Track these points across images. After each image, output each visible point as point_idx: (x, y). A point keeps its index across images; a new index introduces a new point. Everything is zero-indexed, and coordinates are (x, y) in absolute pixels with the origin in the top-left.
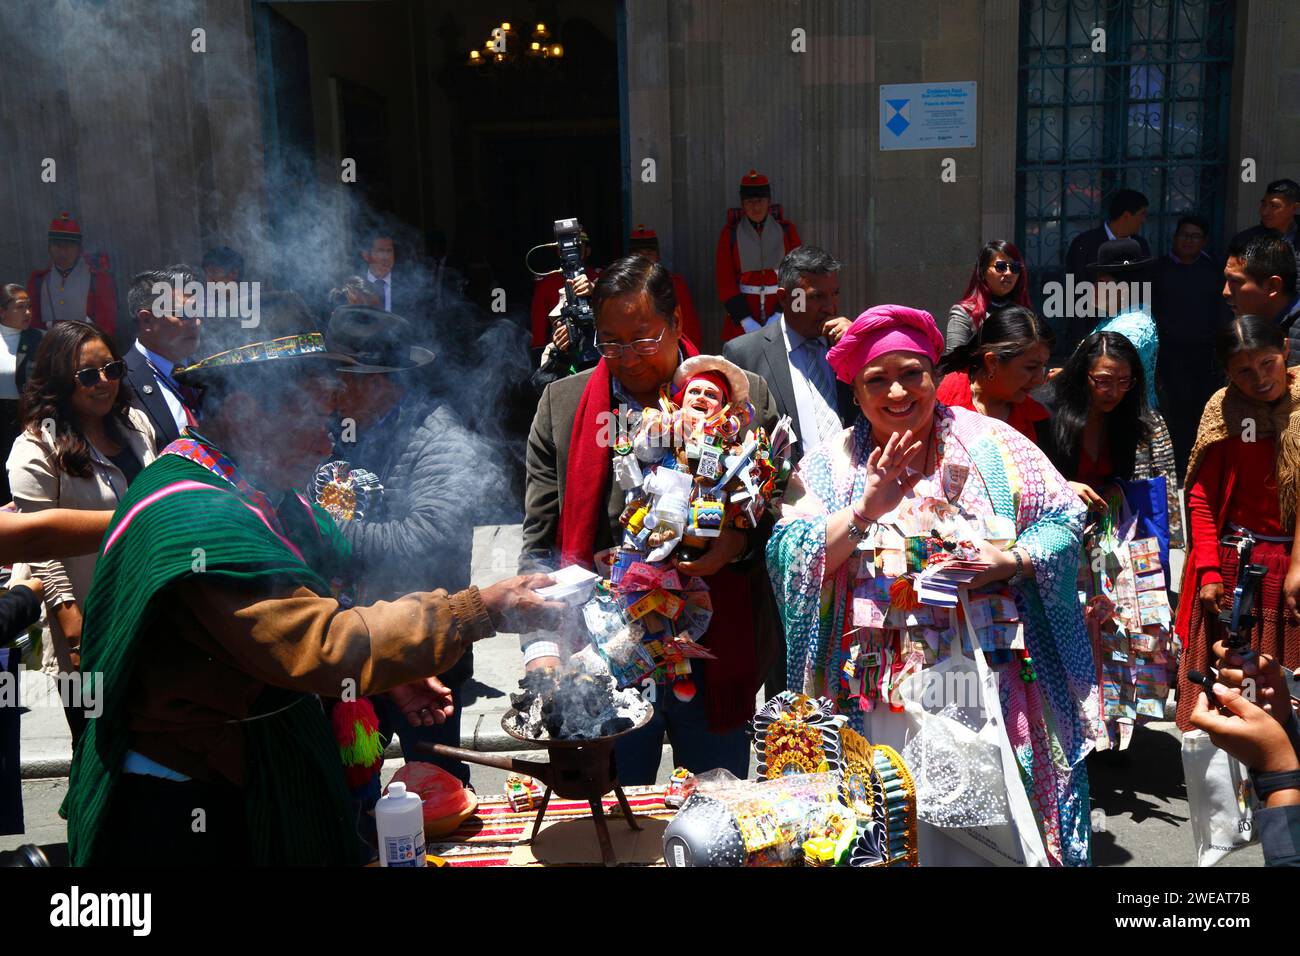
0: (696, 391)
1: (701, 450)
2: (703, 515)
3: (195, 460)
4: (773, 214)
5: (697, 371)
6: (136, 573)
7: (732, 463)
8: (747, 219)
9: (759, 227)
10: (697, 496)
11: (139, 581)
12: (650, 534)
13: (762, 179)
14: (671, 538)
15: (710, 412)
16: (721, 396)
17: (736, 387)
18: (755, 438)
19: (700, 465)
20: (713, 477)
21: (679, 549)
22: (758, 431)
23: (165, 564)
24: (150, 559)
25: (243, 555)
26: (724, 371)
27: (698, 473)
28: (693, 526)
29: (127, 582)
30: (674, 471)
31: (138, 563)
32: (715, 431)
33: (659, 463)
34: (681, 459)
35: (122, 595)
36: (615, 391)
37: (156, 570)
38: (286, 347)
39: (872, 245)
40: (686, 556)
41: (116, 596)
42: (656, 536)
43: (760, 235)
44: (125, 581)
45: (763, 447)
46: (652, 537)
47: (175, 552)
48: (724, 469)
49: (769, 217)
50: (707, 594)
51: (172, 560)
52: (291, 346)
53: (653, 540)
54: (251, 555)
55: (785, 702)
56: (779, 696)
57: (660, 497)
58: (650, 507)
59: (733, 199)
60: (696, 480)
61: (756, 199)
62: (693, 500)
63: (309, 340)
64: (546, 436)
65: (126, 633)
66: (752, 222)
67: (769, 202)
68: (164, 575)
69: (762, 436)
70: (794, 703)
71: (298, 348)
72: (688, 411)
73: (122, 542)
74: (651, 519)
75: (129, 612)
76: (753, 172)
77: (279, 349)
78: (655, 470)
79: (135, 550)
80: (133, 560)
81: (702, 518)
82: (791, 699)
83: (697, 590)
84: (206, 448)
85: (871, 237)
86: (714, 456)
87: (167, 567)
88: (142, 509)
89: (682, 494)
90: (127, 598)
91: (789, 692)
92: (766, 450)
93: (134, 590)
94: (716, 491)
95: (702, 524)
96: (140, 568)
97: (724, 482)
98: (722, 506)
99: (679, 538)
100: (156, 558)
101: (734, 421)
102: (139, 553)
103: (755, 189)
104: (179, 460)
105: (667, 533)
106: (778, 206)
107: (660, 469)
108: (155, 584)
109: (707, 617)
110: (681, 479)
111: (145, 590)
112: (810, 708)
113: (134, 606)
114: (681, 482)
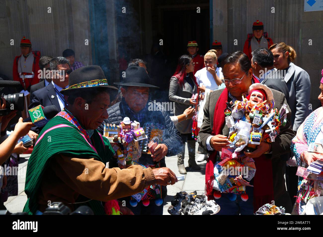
0: (254, 95)
1: (254, 115)
2: (254, 137)
3: (65, 118)
4: (264, 36)
5: (255, 89)
6: (44, 152)
7: (265, 120)
8: (254, 37)
9: (259, 40)
10: (253, 131)
11: (44, 155)
12: (236, 142)
13: (261, 23)
14: (243, 144)
15: (259, 103)
16: (263, 98)
17: (268, 95)
18: (274, 112)
19: (254, 120)
20: (258, 124)
21: (246, 148)
22: (275, 109)
23: (52, 150)
24: (48, 148)
25: (77, 148)
26: (264, 89)
27: (253, 123)
28: (251, 141)
29: (41, 155)
30: (245, 122)
31: (44, 149)
32: (260, 109)
33: (241, 119)
34: (248, 118)
35: (39, 159)
36: (229, 95)
37: (49, 151)
38: (95, 83)
39: (300, 46)
40: (248, 151)
41: (37, 159)
42: (238, 143)
43: (259, 43)
44: (40, 155)
45: (277, 115)
46: (237, 143)
47: (56, 146)
48: (263, 122)
49: (263, 36)
50: (254, 163)
51: (55, 148)
52: (96, 83)
53: (237, 145)
54: (79, 148)
55: (267, 208)
56: (265, 205)
57: (240, 130)
58: (237, 134)
59: (249, 30)
60: (252, 125)
61: (258, 30)
62: (251, 132)
63: (102, 81)
64: (207, 108)
65: (39, 171)
66: (256, 38)
67: (263, 32)
68: (52, 153)
69: (276, 111)
70: (271, 208)
71: (98, 84)
72: (251, 102)
73: (40, 142)
74: (236, 138)
75: (41, 164)
76: (258, 21)
77: (92, 84)
78: (238, 121)
79: (44, 145)
80: (43, 148)
81: (253, 138)
82: (269, 207)
83: (250, 162)
84: (69, 114)
85: (300, 43)
86: (259, 117)
87: (53, 151)
88: (48, 132)
89: (247, 130)
90: (40, 160)
91: (269, 204)
92: (277, 116)
93: (43, 157)
94: (259, 129)
95: (254, 140)
96: (45, 150)
97: (263, 126)
98: (261, 134)
99: (246, 145)
100: (50, 147)
101: (267, 106)
102: (45, 146)
103: (258, 27)
104: (60, 118)
105: (242, 142)
106: (266, 33)
107: (240, 121)
108: (49, 156)
109: (254, 171)
110: (247, 125)
111: (46, 157)
112: (277, 210)
113: (42, 163)
114: (247, 126)
